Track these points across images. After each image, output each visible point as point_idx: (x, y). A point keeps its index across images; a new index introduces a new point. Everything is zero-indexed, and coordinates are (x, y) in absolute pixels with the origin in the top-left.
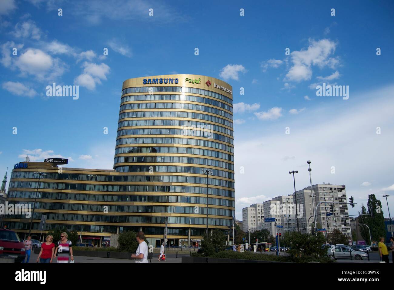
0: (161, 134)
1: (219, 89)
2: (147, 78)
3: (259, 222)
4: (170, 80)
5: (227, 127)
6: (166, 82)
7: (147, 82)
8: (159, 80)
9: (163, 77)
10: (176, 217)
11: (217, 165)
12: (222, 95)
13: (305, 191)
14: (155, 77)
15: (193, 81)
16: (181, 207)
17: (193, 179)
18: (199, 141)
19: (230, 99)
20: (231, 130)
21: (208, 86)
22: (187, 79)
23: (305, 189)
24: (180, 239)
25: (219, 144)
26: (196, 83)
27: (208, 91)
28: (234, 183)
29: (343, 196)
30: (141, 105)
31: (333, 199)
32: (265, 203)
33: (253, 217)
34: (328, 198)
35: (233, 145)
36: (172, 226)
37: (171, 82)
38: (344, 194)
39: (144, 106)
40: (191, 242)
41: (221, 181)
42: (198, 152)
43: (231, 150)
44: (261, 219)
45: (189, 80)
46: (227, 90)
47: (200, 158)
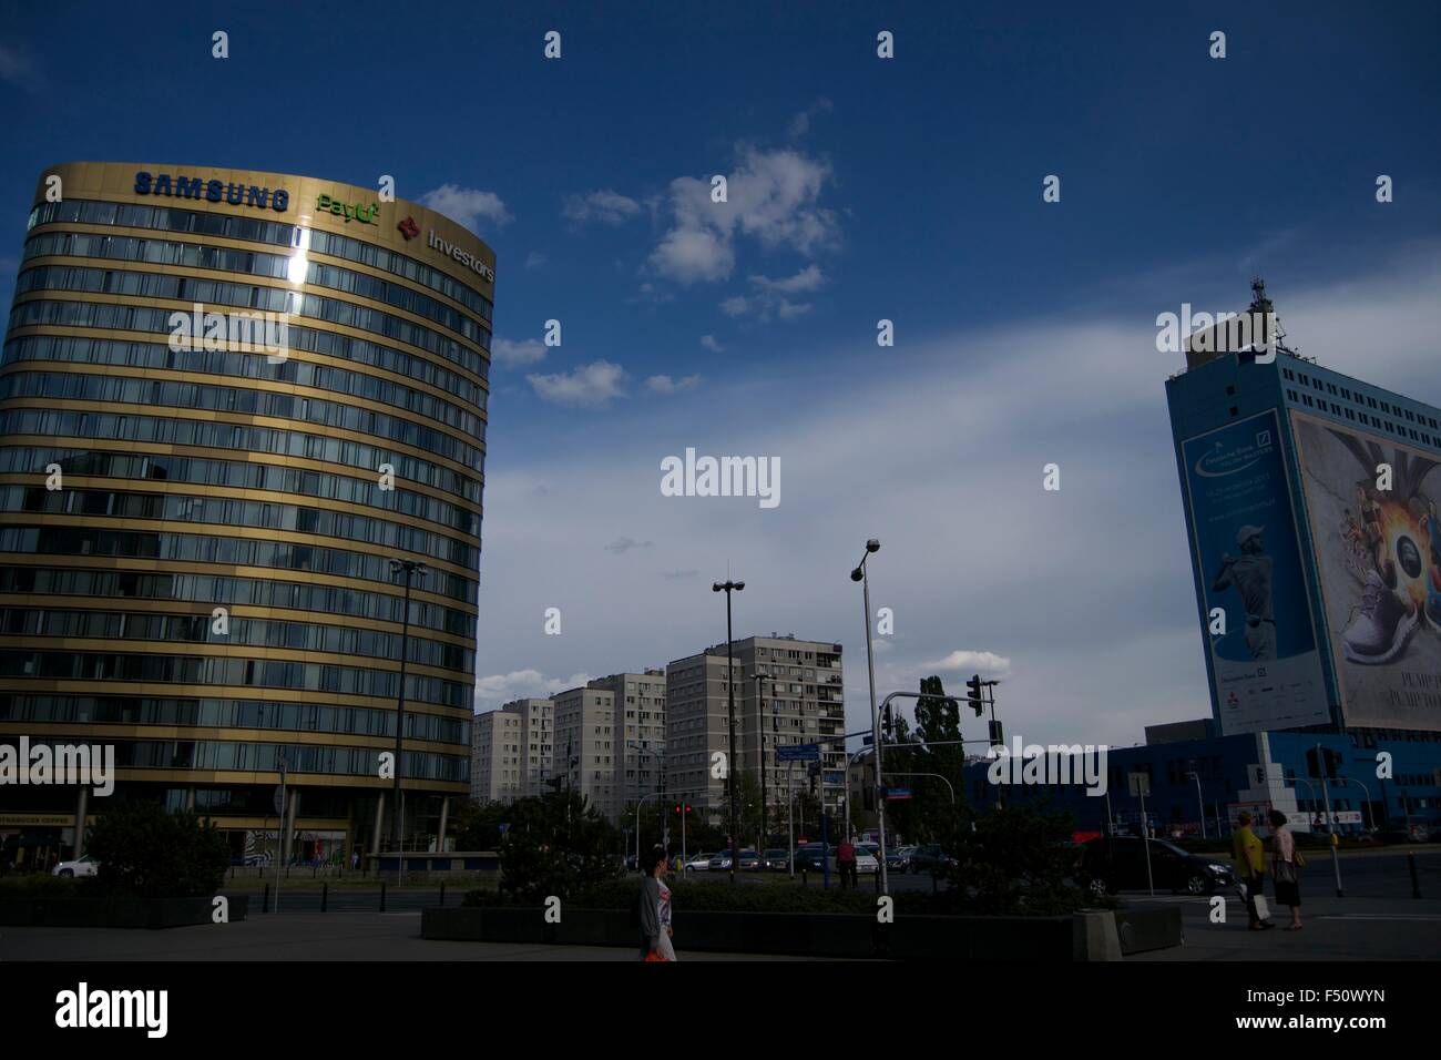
0: (196, 404)
1: (445, 253)
2: (154, 170)
3: (530, 766)
4: (254, 191)
5: (464, 405)
6: (235, 197)
7: (153, 188)
8: (205, 187)
9: (224, 176)
10: (241, 744)
11: (417, 548)
12: (456, 281)
13: (711, 660)
14: (191, 172)
15: (349, 211)
16: (262, 702)
17: (319, 596)
18: (352, 449)
19: (486, 300)
20: (479, 419)
21: (406, 238)
22: (325, 198)
23: (709, 651)
24: (250, 834)
25: (433, 466)
26: (358, 218)
27: (406, 258)
28: (476, 617)
29: (833, 680)
30: (116, 278)
31: (799, 689)
32: (562, 699)
33: (511, 748)
34: (785, 684)
35: (482, 473)
36: (220, 778)
37: (255, 202)
38: (836, 674)
39: (132, 283)
40: (296, 842)
41: (429, 607)
42: (345, 489)
43: (471, 494)
44: (539, 756)
45: (334, 203)
46: (478, 262)
47: (352, 516)
